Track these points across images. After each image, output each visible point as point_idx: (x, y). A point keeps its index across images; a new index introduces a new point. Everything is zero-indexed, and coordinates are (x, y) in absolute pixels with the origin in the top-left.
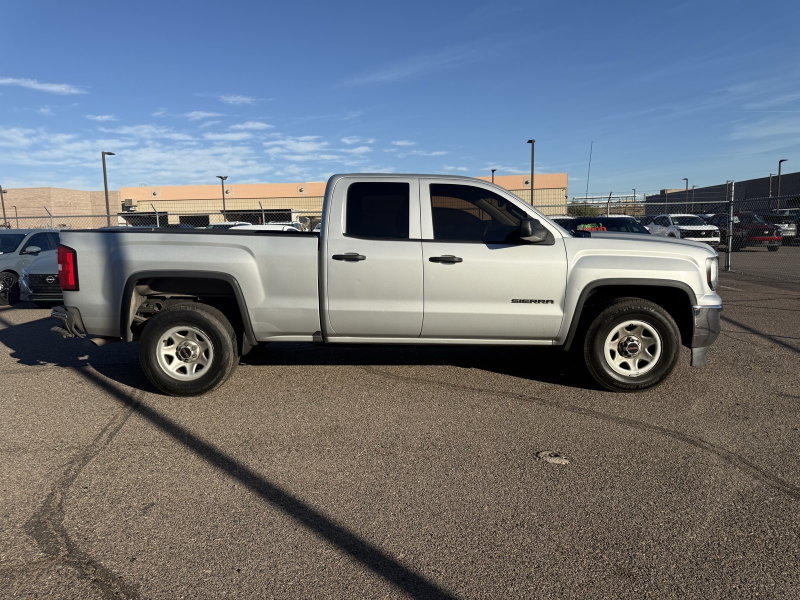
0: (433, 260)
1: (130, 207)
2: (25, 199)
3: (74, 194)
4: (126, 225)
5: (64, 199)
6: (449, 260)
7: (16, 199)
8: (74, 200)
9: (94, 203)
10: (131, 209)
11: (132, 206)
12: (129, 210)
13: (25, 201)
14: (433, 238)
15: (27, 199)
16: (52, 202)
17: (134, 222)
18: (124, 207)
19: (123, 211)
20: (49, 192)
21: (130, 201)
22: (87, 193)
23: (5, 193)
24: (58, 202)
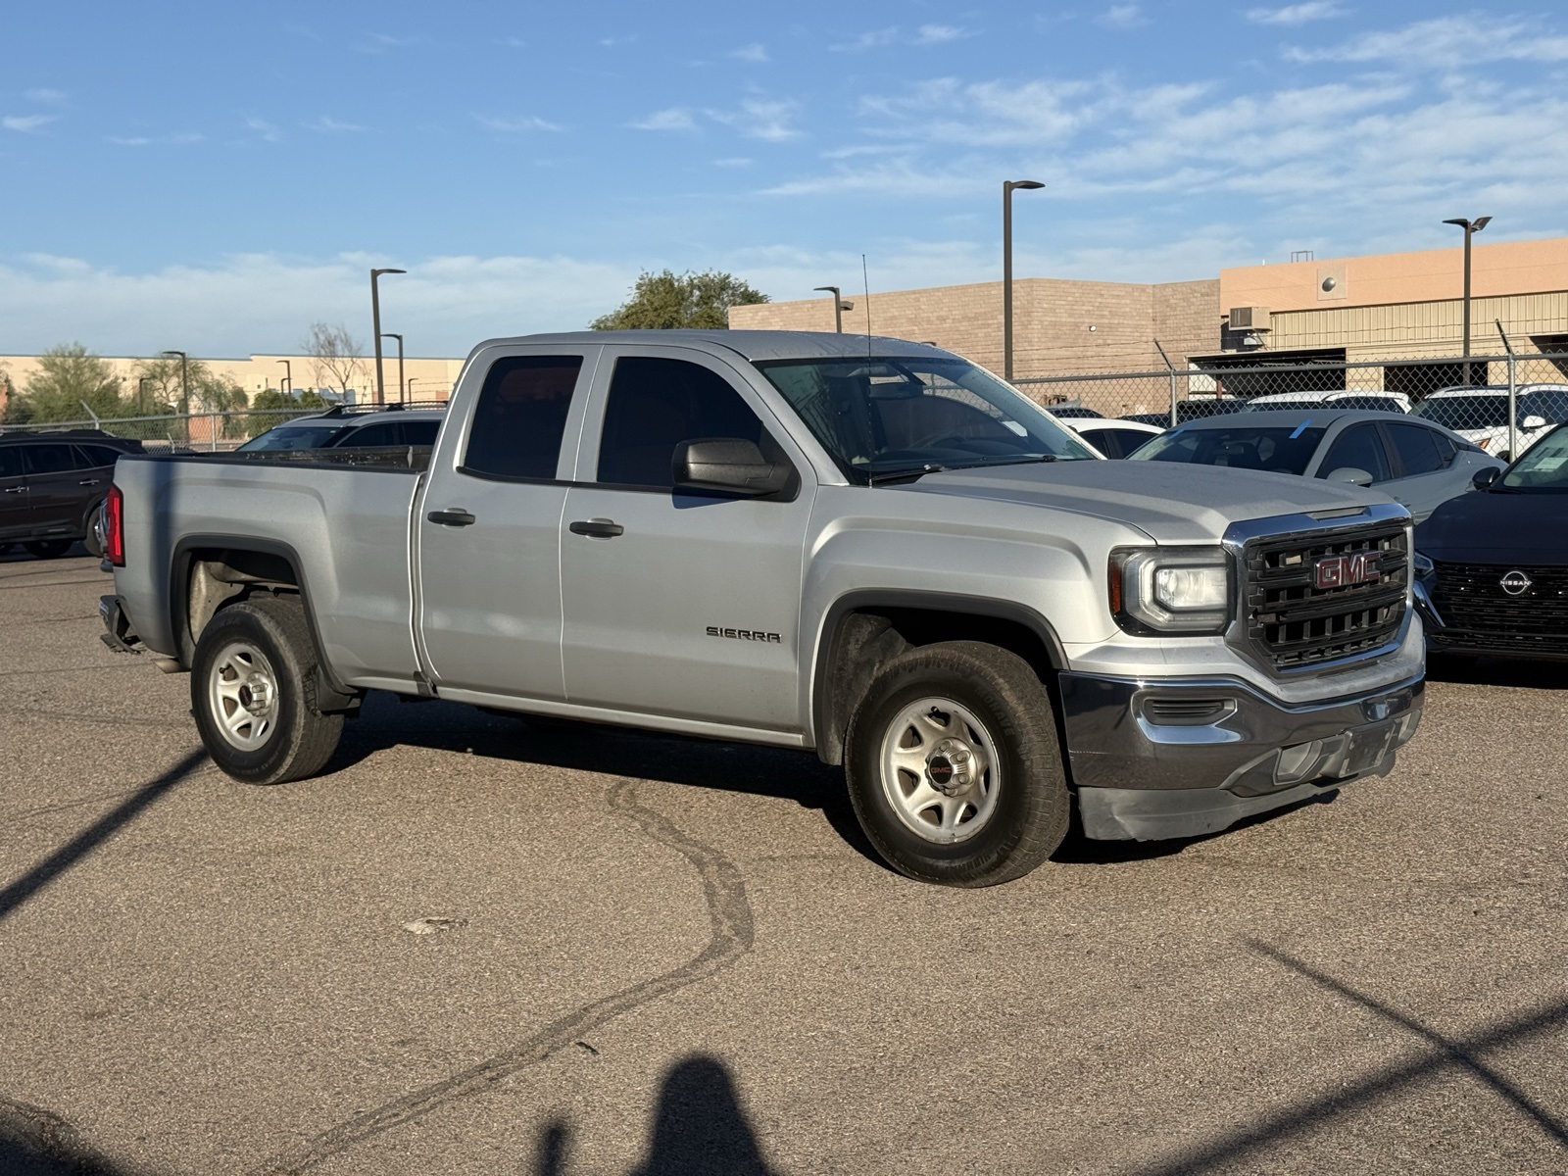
0: (579, 528)
1: (1245, 333)
2: (965, 318)
3: (1102, 295)
4: (1215, 397)
5: (1071, 316)
6: (603, 530)
7: (943, 319)
8: (1103, 316)
9: (1163, 322)
10: (1248, 341)
11: (1251, 331)
12: (1240, 346)
13: (964, 326)
14: (593, 479)
15: (969, 319)
16: (1036, 325)
17: (1244, 388)
18: (1230, 337)
19: (1224, 347)
20: (1029, 294)
21: (1246, 313)
22: (1143, 289)
23: (847, 309)
24: (1054, 325)
